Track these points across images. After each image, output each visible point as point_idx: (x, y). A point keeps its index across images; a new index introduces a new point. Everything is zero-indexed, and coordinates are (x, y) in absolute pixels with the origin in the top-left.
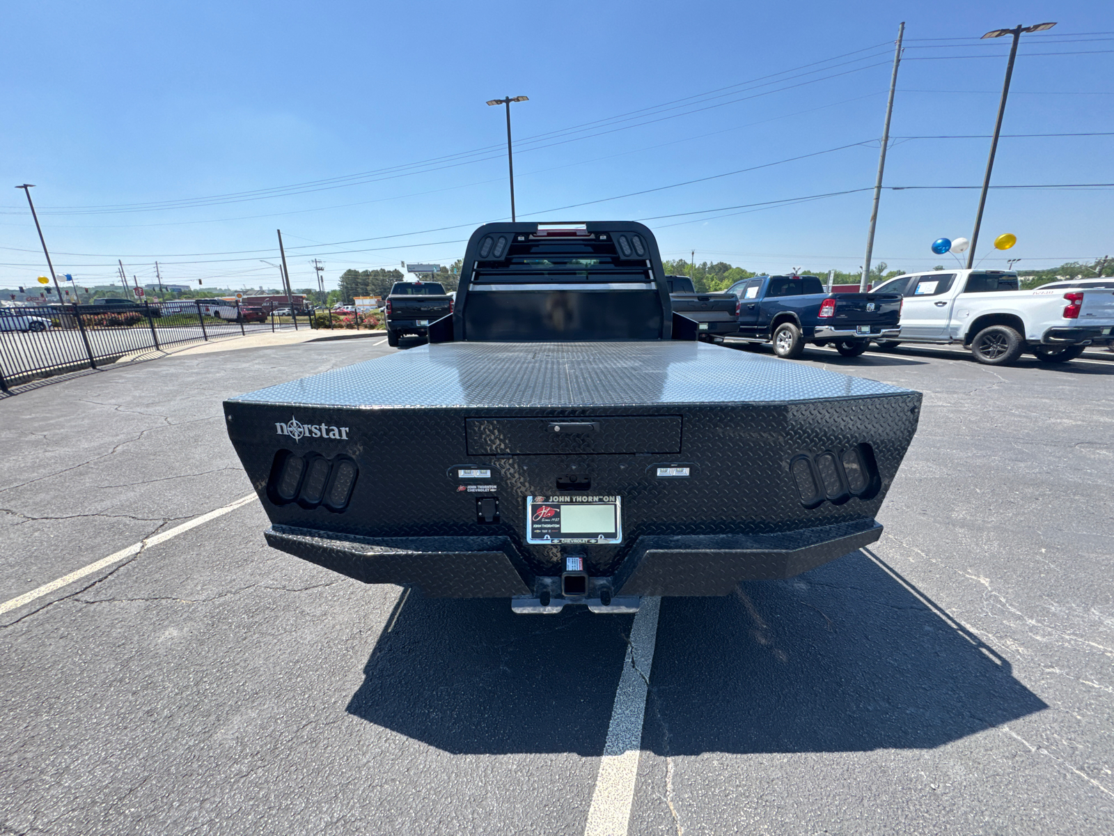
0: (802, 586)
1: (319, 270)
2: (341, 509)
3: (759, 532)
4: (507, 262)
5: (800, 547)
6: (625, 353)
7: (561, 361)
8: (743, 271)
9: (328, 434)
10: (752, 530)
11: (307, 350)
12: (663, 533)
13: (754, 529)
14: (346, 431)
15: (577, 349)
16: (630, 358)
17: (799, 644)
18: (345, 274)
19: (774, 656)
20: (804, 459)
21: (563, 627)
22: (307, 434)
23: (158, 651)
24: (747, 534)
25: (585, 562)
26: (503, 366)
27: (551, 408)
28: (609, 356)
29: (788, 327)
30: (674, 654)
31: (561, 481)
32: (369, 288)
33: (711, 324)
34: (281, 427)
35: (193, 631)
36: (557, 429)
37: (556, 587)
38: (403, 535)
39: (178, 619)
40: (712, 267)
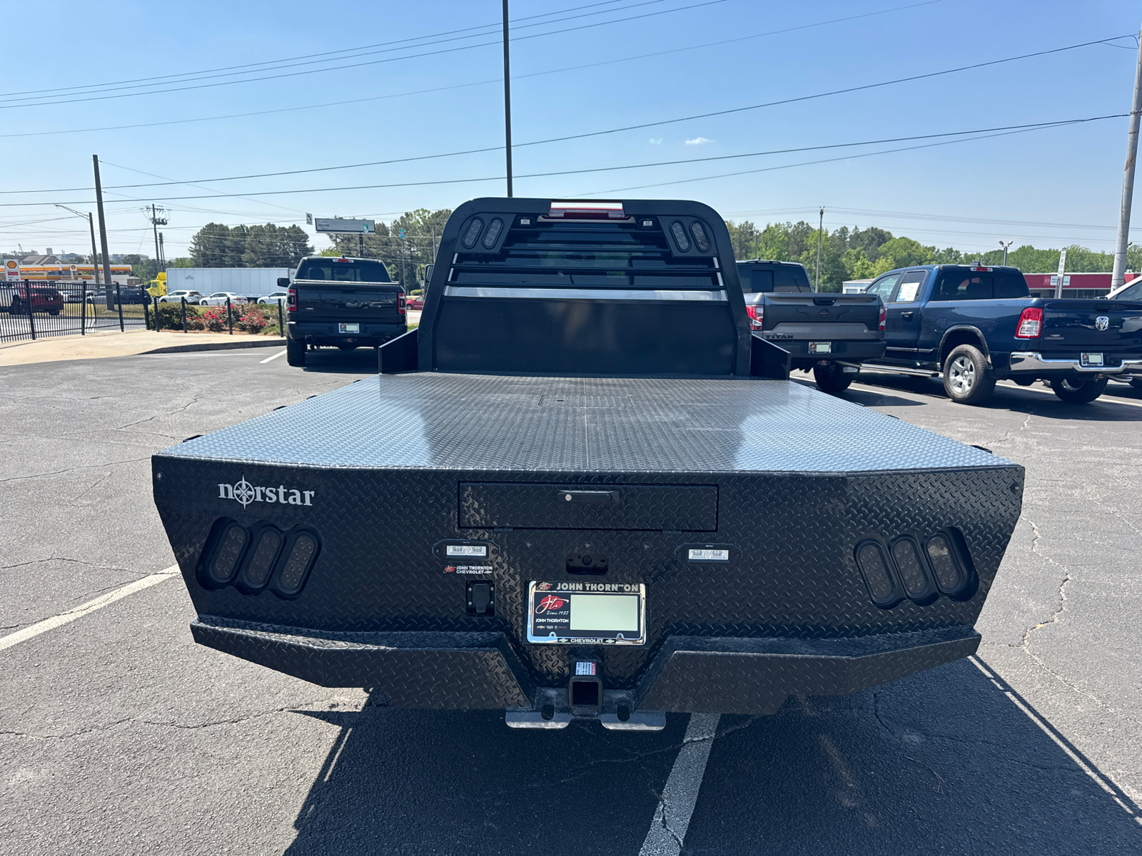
0: (916, 738)
1: (159, 223)
2: (293, 595)
3: (819, 635)
4: (504, 255)
5: (865, 654)
6: (672, 399)
7: (578, 410)
8: (913, 244)
9: (286, 499)
10: (810, 634)
11: (147, 369)
12: (697, 632)
13: (811, 633)
14: (311, 495)
15: (604, 390)
16: (676, 407)
17: (894, 807)
18: (203, 231)
19: (857, 819)
20: (872, 544)
21: (571, 779)
22: (259, 499)
23: (12, 796)
24: (804, 637)
25: (599, 668)
26: (499, 416)
27: (562, 472)
28: (647, 403)
29: (967, 351)
30: (720, 814)
31: (571, 564)
32: (245, 257)
33: (837, 344)
34: (226, 489)
35: (56, 773)
36: (568, 498)
37: (563, 699)
38: (371, 629)
39: (31, 758)
40: (858, 236)
